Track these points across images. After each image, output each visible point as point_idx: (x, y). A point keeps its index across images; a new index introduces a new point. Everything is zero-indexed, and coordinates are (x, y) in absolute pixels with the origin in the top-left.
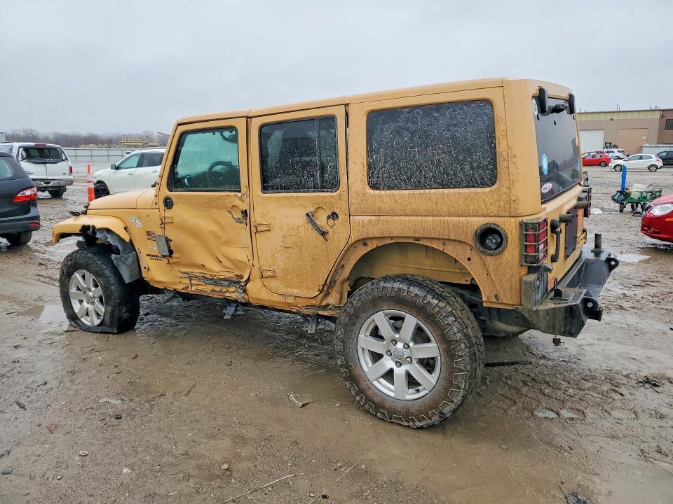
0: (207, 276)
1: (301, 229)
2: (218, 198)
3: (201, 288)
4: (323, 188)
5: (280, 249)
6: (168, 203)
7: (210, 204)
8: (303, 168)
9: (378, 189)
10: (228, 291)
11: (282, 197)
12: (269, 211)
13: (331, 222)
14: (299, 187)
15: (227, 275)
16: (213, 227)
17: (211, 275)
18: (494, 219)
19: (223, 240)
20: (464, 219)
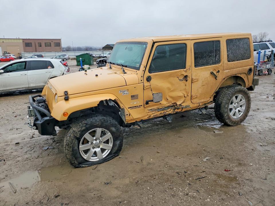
0: (159, 108)
1: (209, 78)
2: (176, 72)
3: (156, 114)
4: (215, 63)
5: (201, 86)
6: (149, 79)
7: (171, 76)
8: (209, 57)
9: (230, 62)
10: (167, 111)
11: (203, 68)
12: (198, 74)
13: (218, 73)
14: (207, 64)
15: (169, 104)
16: (169, 85)
17: (162, 107)
18: (251, 66)
19: (171, 90)
20: (246, 67)
